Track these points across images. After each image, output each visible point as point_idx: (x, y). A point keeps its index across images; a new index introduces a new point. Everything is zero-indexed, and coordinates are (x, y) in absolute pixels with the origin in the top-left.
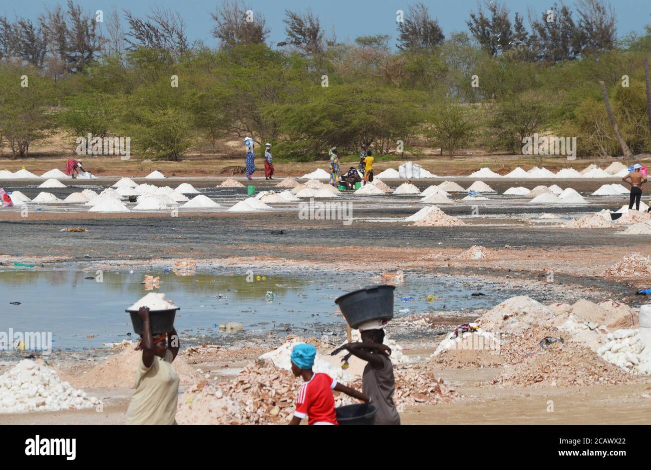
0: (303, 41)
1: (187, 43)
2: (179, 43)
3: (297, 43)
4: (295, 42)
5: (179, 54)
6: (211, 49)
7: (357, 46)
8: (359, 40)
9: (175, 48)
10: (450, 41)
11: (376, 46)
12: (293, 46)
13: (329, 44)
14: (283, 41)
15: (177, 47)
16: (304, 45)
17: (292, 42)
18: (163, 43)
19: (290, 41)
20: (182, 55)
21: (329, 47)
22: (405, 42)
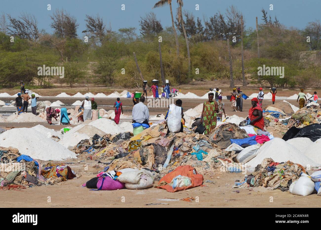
0: (95, 30)
1: (38, 30)
2: (34, 31)
3: (92, 31)
4: (91, 31)
5: (35, 36)
6: (49, 33)
7: (119, 33)
8: (120, 30)
9: (32, 33)
10: (165, 31)
11: (129, 33)
12: (90, 32)
13: (108, 31)
14: (85, 30)
15: (34, 33)
16: (96, 32)
17: (89, 31)
18: (27, 30)
19: (88, 30)
20: (36, 36)
21: (108, 33)
22: (144, 31)
